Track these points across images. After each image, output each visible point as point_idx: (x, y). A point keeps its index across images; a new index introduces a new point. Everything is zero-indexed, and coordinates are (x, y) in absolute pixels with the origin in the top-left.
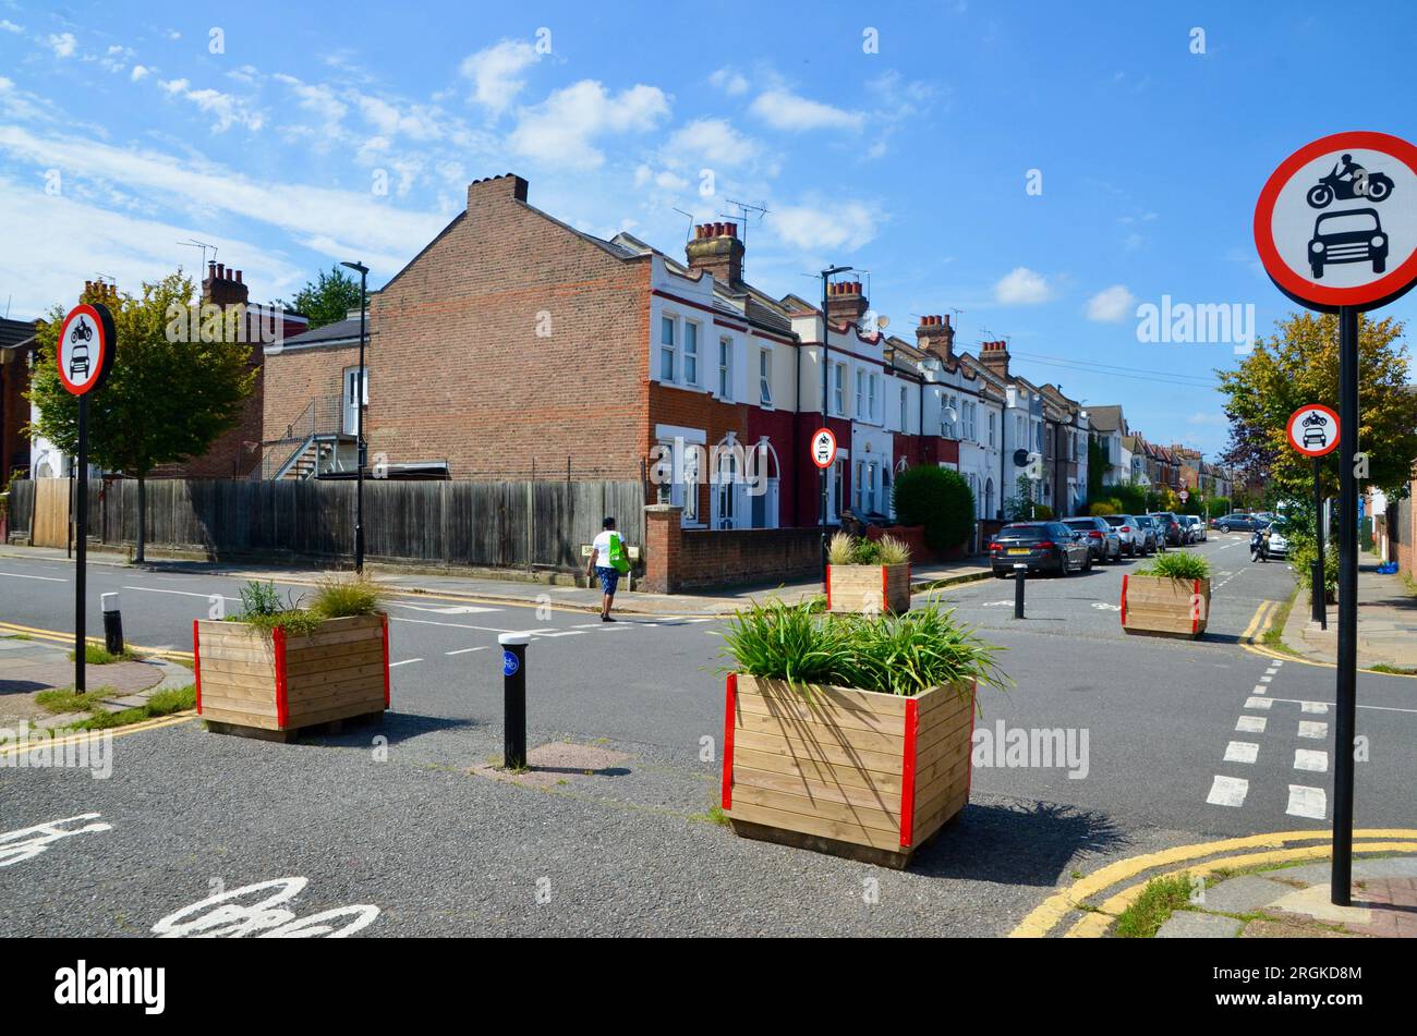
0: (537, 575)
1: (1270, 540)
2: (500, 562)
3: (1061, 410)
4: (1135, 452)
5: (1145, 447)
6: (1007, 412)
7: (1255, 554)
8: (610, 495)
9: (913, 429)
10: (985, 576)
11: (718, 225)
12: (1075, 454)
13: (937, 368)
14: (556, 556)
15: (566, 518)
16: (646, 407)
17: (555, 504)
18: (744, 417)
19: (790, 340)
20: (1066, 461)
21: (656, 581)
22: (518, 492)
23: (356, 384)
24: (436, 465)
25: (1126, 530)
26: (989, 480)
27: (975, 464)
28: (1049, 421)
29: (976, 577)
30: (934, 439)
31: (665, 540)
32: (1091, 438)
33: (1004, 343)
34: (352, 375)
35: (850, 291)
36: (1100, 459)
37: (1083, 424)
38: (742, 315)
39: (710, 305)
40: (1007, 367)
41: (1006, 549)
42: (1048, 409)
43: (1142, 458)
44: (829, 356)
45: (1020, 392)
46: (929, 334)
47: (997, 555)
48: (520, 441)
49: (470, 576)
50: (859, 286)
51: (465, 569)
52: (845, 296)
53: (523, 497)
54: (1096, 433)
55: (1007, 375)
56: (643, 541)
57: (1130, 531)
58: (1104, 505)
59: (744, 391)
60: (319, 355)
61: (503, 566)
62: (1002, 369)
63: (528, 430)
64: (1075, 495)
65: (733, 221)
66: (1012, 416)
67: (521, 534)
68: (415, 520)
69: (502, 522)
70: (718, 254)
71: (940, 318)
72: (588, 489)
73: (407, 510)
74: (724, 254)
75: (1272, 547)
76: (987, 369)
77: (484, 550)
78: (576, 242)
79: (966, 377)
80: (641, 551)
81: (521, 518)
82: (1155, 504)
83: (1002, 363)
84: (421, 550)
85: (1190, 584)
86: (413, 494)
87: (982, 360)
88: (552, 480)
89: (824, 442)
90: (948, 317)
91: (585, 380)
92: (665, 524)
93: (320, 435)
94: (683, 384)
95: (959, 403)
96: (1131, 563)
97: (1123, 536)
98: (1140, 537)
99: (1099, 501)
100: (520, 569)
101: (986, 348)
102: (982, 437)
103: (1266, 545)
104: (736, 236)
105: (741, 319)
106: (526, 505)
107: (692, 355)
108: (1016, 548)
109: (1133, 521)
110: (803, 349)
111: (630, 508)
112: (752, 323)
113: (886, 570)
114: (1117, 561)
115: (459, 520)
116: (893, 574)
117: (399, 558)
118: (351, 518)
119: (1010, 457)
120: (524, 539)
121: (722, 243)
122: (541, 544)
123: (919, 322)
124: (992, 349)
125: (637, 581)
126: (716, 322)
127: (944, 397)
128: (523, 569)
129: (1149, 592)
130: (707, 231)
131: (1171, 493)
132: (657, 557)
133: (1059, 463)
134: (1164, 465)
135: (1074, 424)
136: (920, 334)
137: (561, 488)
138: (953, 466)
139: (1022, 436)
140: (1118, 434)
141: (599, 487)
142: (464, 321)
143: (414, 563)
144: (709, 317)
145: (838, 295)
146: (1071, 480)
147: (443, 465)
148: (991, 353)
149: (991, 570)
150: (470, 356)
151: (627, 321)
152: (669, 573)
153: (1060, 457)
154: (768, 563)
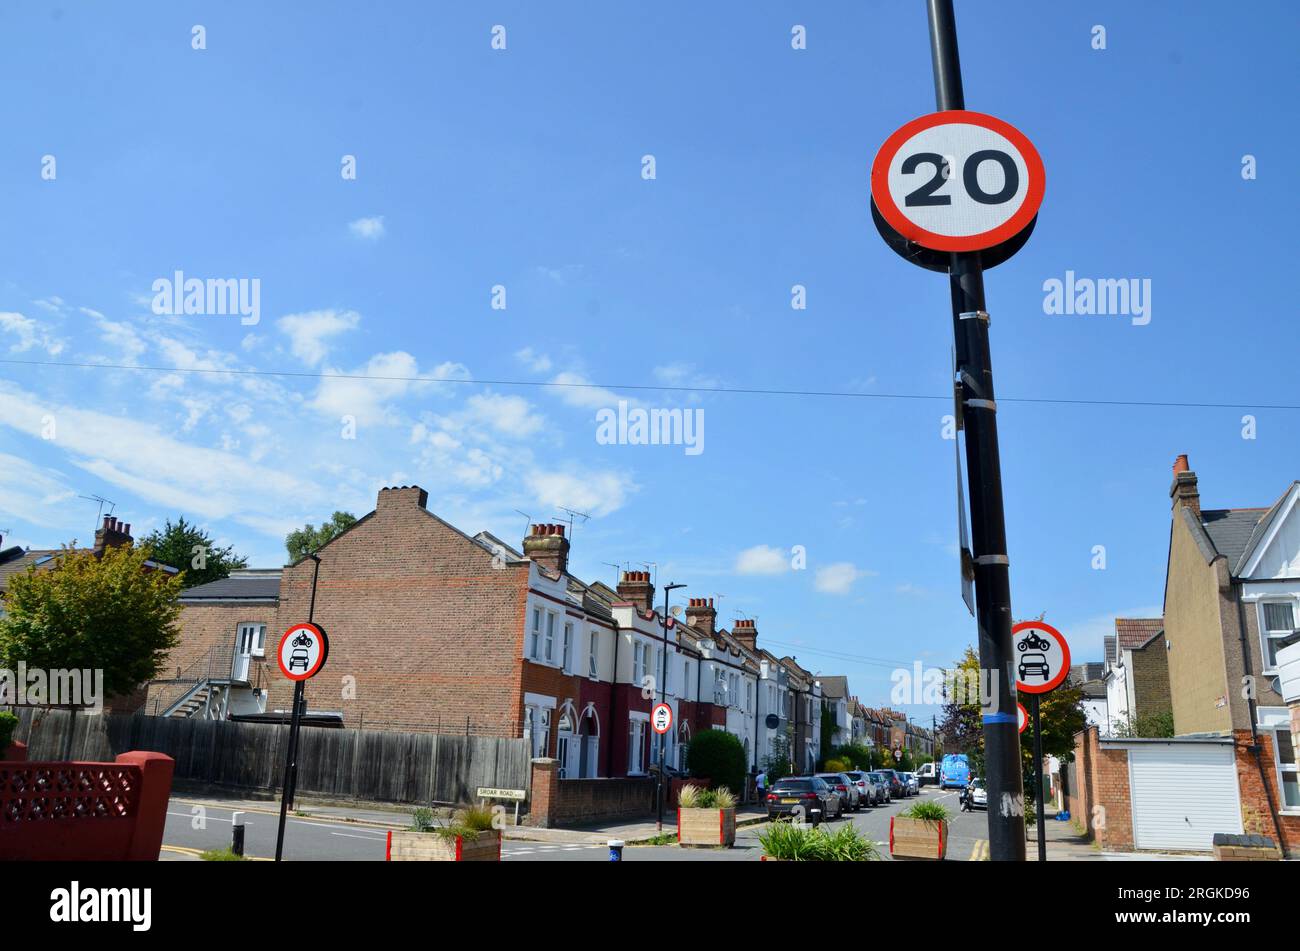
0: (437, 810)
1: (974, 794)
2: (404, 798)
3: (800, 681)
4: (855, 716)
5: (863, 710)
6: (760, 682)
7: (963, 805)
8: (502, 749)
9: (692, 698)
10: (763, 820)
11: (550, 526)
12: (811, 718)
13: (712, 647)
14: (454, 795)
15: (464, 765)
16: (519, 679)
17: (456, 754)
18: (577, 687)
19: (611, 625)
20: (805, 723)
21: (538, 817)
22: (425, 742)
23: (247, 637)
24: (331, 714)
25: (863, 785)
26: (746, 739)
27: (737, 725)
28: (791, 689)
29: (757, 821)
30: (710, 705)
31: (548, 786)
32: (823, 703)
33: (753, 621)
34: (245, 630)
35: (640, 579)
36: (830, 724)
37: (817, 692)
38: (580, 605)
39: (564, 600)
40: (755, 641)
41: (780, 798)
42: (791, 680)
43: (860, 720)
44: (667, 648)
45: (770, 666)
46: (696, 614)
47: (773, 803)
48: (408, 699)
49: (377, 809)
50: (648, 575)
51: (372, 804)
52: (637, 583)
53: (428, 746)
54: (826, 699)
55: (755, 649)
56: (528, 786)
57: (865, 785)
58: (836, 763)
59: (578, 668)
60: (214, 609)
61: (406, 802)
62: (751, 643)
63: (416, 691)
64: (814, 752)
65: (562, 524)
66: (765, 686)
67: (424, 777)
68: (328, 760)
69: (408, 764)
70: (549, 549)
71: (705, 601)
72: (484, 744)
73: (322, 751)
74: (554, 549)
75: (976, 800)
76: (739, 642)
77: (390, 788)
78: (468, 546)
79: (732, 654)
80: (527, 794)
81: (425, 764)
82: (876, 762)
83: (751, 639)
84: (332, 785)
85: (935, 824)
86: (329, 739)
87: (734, 635)
88: (453, 734)
89: (662, 714)
90: (712, 600)
91: (469, 654)
92: (548, 773)
93: (214, 680)
94: (544, 662)
95: (727, 676)
96: (868, 812)
97: (860, 789)
98: (872, 790)
99: (831, 759)
100: (421, 805)
101: (738, 625)
102: (743, 705)
103: (971, 798)
104: (563, 535)
105: (580, 609)
106: (431, 754)
107: (549, 638)
108: (788, 798)
109: (866, 776)
110: (620, 632)
111: (518, 760)
112: (587, 613)
113: (722, 812)
114: (857, 810)
115: (369, 763)
116: (726, 815)
117: (310, 792)
118: (268, 756)
119: (762, 720)
120: (427, 781)
121: (553, 541)
122: (441, 785)
123: (689, 603)
124: (743, 625)
125: (522, 817)
126: (568, 613)
127: (717, 670)
128: (425, 805)
129: (909, 829)
130: (541, 530)
131: (886, 752)
132: (540, 799)
133: (800, 724)
134: (880, 724)
135: (810, 692)
136: (689, 613)
137: (462, 742)
138: (722, 728)
139: (773, 705)
140: (843, 701)
141: (494, 742)
142: (366, 598)
143: (325, 797)
144: (562, 609)
145: (630, 581)
146: (808, 740)
147: (339, 714)
148: (742, 630)
149: (767, 815)
150: (370, 627)
151: (506, 611)
152: (549, 812)
153: (800, 719)
154: (610, 806)
